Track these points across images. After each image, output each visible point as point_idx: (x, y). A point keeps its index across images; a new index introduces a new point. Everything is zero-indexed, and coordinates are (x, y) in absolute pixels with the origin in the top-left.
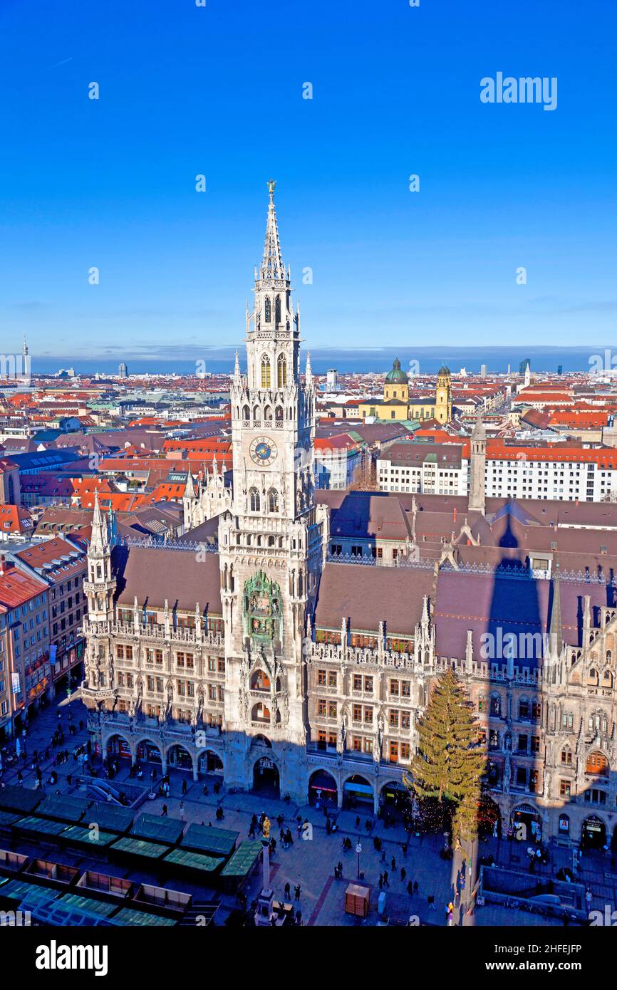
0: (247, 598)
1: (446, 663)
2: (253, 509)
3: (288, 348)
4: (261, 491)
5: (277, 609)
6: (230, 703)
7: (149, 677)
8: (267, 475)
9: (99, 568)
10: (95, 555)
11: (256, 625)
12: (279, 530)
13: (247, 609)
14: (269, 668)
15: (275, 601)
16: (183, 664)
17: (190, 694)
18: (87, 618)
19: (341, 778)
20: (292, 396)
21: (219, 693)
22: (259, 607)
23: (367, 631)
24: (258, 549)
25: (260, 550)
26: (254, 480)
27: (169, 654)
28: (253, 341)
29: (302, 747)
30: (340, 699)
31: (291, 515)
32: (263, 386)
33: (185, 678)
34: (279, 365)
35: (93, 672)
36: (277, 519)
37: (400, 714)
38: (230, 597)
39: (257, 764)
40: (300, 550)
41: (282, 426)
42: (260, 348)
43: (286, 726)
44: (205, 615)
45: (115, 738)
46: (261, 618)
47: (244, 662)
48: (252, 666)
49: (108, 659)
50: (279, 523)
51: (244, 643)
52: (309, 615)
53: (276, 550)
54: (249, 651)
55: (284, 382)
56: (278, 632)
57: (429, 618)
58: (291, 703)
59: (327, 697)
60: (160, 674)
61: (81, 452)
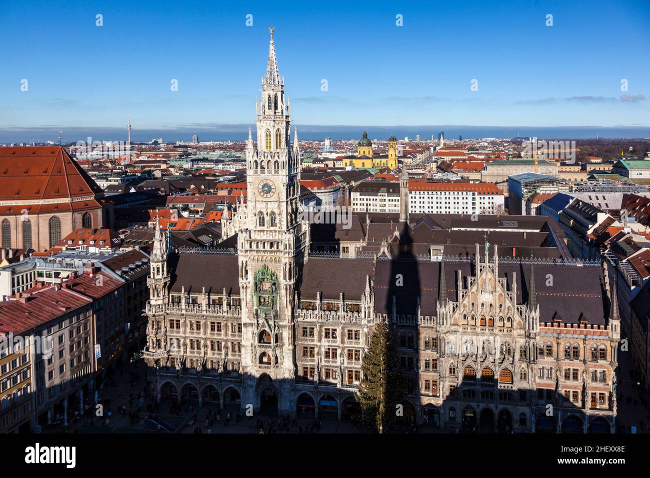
0: (256, 283)
1: (381, 317)
2: (260, 225)
3: (282, 125)
4: (265, 214)
5: (276, 289)
6: (245, 354)
7: (191, 340)
8: (269, 204)
9: (158, 268)
10: (155, 260)
11: (262, 300)
12: (277, 238)
13: (256, 290)
14: (270, 328)
15: (274, 284)
16: (214, 330)
17: (219, 349)
18: (149, 303)
19: (317, 397)
20: (285, 154)
21: (237, 347)
22: (264, 288)
23: (333, 300)
24: (263, 251)
25: (265, 251)
26: (261, 207)
27: (205, 323)
28: (260, 121)
29: (292, 380)
30: (316, 345)
31: (284, 228)
32: (267, 148)
33: (216, 339)
34: (277, 135)
35: (153, 340)
36: (275, 231)
37: (354, 352)
38: (245, 283)
39: (263, 393)
40: (290, 250)
41: (278, 173)
42: (264, 125)
43: (282, 366)
44: (229, 296)
45: (167, 384)
46: (265, 296)
47: (254, 326)
48: (259, 328)
49: (163, 330)
50: (277, 233)
51: (255, 313)
52: (296, 292)
53: (275, 251)
54: (257, 318)
55: (280, 146)
56: (276, 304)
57: (370, 289)
58: (285, 350)
59: (308, 345)
60: (199, 338)
61: (160, 193)
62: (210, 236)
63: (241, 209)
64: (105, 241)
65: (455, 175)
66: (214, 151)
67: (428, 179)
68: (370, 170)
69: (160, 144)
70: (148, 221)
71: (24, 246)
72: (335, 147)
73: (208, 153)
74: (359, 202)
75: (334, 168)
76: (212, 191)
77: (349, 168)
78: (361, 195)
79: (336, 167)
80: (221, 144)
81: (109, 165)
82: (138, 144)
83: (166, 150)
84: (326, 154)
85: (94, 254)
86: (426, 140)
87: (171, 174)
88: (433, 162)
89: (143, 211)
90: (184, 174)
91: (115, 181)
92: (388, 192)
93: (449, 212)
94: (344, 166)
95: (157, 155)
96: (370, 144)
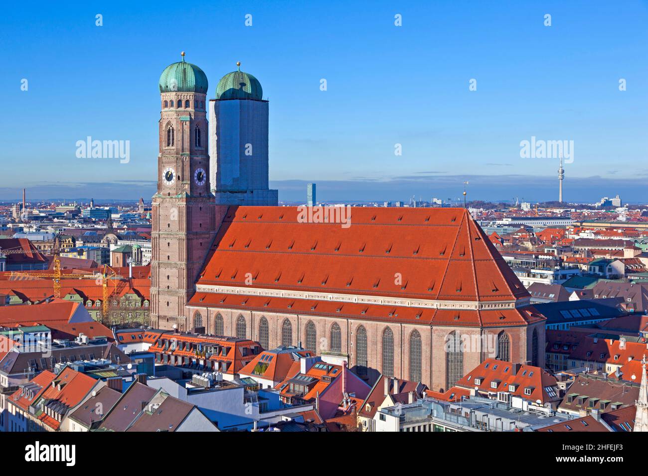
61: (624, 306)
64: (533, 390)
69: (616, 207)
70: (604, 363)
71: (411, 376)
81: (528, 245)
82: (576, 208)
83: (628, 221)
85: (521, 411)
89: (596, 340)
91: (541, 277)
95: (612, 228)
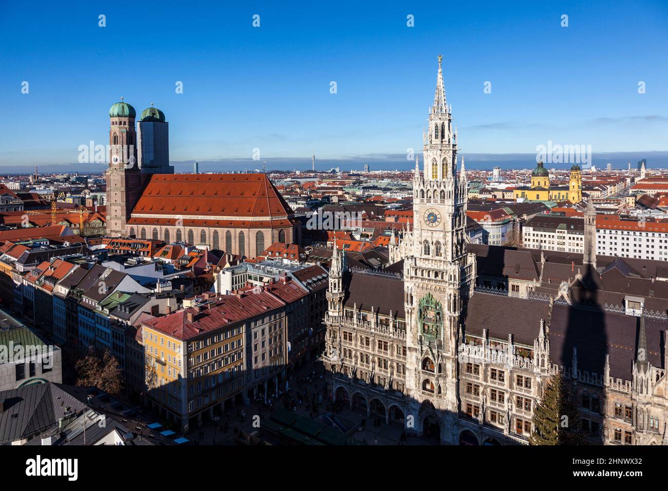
0: (421, 310)
1: (557, 369)
2: (425, 254)
3: (449, 154)
4: (431, 243)
5: (440, 318)
6: (409, 377)
7: (361, 354)
8: (434, 233)
9: (335, 284)
10: (333, 276)
11: (426, 328)
12: (442, 268)
13: (421, 317)
14: (434, 357)
15: (438, 314)
16: (382, 348)
17: (386, 367)
18: (328, 313)
19: (482, 438)
20: (451, 184)
21: (402, 369)
22: (428, 316)
23: (501, 340)
24: (428, 279)
25: (430, 280)
26: (426, 235)
27: (374, 340)
28: (427, 150)
29: (454, 414)
30: (482, 384)
31: (450, 259)
32: (433, 177)
33: (383, 357)
34: (443, 164)
35: (330, 347)
36: (440, 261)
37: (523, 400)
38: (410, 308)
39: (426, 420)
40: (455, 282)
41: (444, 203)
42: (431, 154)
43: (445, 397)
44: (395, 319)
45: (340, 389)
46: (429, 324)
47: (418, 351)
48: (423, 354)
49: (338, 339)
50: (442, 263)
51: (419, 338)
52: (461, 325)
53: (440, 281)
54: (421, 344)
55: (446, 175)
56: (440, 334)
57: (545, 335)
58: (448, 382)
59: (473, 381)
60: (368, 353)
62: (378, 259)
63: (407, 236)
64: (294, 255)
65: (662, 213)
66: (383, 180)
67: (622, 216)
68: (545, 203)
69: (337, 172)
70: (327, 241)
71: (240, 253)
72: (505, 176)
73: (377, 182)
74: (532, 238)
75: (504, 199)
76: (380, 217)
77: (520, 200)
78: (534, 230)
79: (506, 198)
80: (388, 173)
81: (298, 190)
82: (320, 173)
83: (342, 178)
84: (494, 184)
85: (287, 265)
86: (621, 170)
87: (346, 200)
88: (629, 196)
90: (357, 200)
91: (302, 204)
92: (568, 228)
93: (653, 258)
94: (515, 198)
95: (334, 182)
96: (546, 174)
